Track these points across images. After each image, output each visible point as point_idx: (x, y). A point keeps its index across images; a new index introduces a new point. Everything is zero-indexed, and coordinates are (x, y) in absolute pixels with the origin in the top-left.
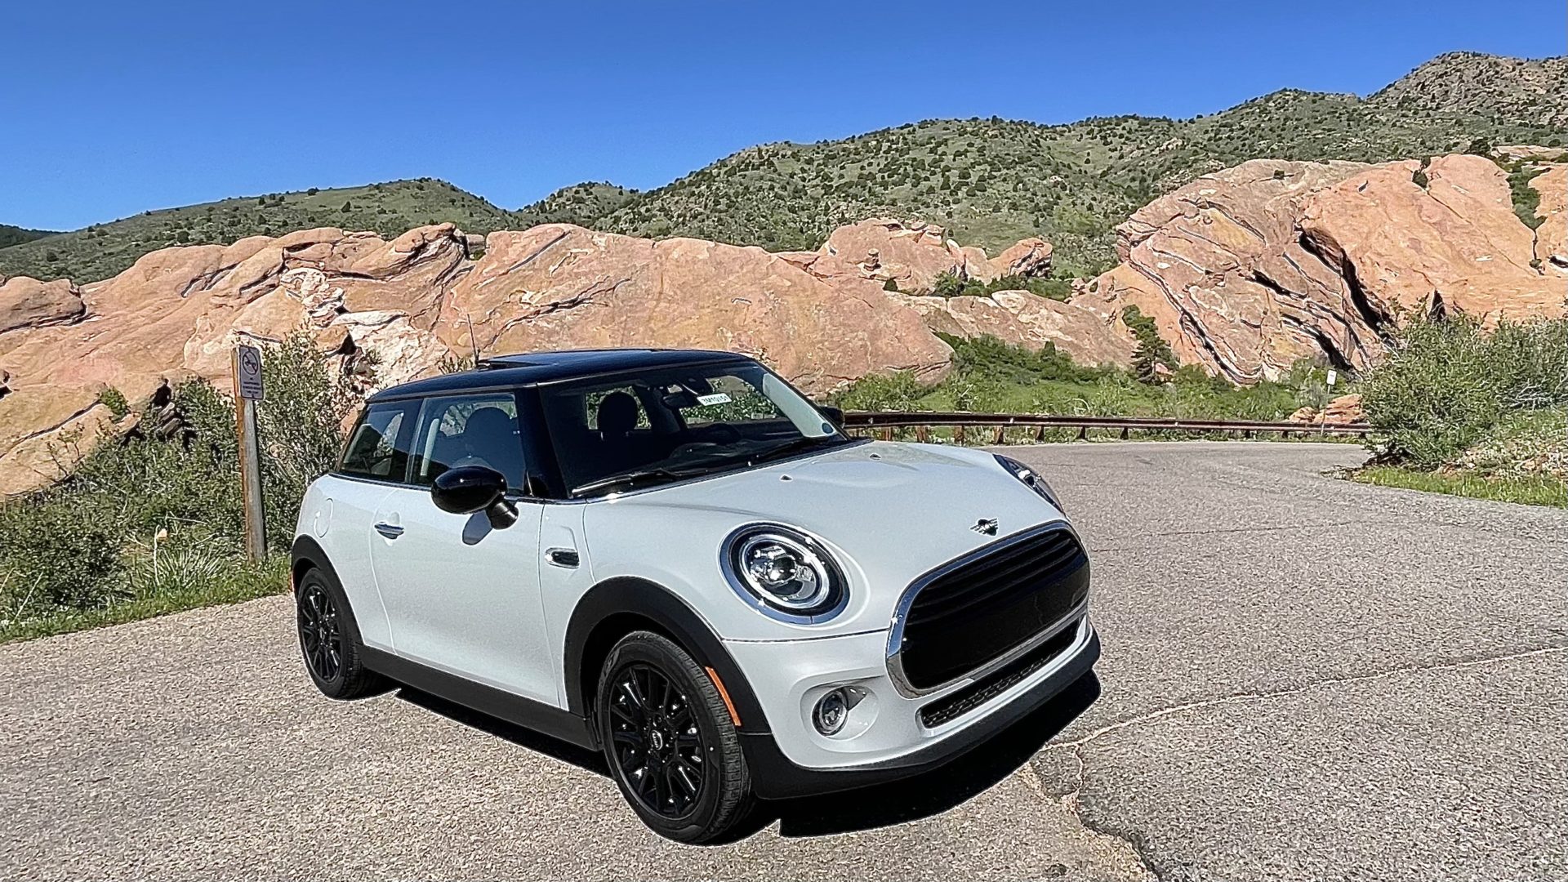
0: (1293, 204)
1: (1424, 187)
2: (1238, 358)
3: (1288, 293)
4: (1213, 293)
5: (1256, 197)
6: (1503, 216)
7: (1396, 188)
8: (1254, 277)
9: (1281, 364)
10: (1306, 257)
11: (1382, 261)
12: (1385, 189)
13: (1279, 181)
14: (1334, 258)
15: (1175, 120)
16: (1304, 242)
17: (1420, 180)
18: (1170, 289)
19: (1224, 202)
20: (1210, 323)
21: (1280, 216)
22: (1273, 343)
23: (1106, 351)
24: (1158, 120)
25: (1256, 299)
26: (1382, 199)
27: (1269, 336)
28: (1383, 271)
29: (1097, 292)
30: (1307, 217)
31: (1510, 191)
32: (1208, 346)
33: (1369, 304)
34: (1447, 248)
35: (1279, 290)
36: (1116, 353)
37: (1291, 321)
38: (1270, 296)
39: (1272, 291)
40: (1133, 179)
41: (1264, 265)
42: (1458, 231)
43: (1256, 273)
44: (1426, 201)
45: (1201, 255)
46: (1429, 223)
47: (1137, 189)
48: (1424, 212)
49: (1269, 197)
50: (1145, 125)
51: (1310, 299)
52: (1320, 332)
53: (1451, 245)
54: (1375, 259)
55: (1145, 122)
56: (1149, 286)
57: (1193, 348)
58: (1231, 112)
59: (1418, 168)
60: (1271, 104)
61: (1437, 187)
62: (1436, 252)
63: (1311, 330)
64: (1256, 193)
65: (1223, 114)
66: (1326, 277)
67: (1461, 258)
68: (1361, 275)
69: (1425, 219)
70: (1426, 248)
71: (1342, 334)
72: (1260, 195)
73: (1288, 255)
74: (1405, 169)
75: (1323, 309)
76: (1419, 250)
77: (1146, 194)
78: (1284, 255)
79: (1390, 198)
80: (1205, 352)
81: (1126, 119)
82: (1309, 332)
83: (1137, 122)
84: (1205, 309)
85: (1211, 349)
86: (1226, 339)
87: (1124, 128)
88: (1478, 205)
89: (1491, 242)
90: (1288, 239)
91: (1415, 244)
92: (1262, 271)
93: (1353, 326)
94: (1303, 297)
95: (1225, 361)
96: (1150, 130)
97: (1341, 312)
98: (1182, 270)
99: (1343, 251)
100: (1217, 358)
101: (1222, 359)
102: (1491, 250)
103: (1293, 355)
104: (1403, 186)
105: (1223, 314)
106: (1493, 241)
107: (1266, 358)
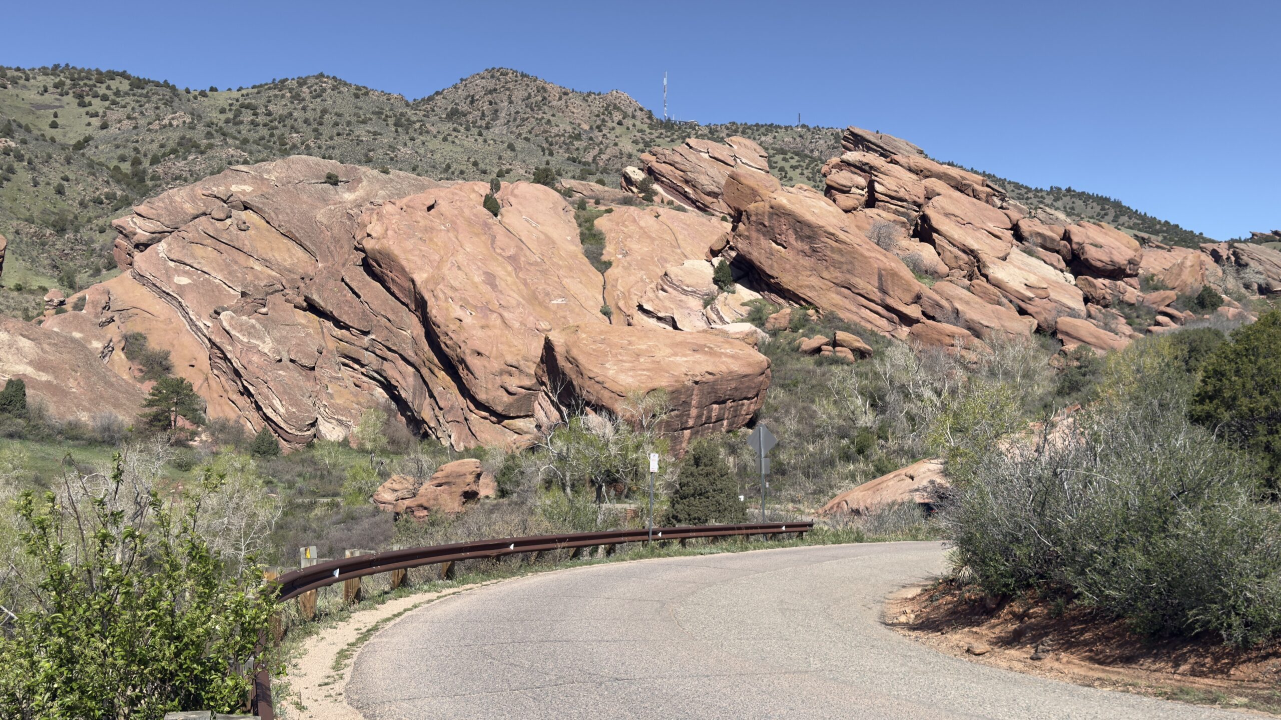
0: (350, 217)
1: (496, 215)
2: (287, 409)
3: (347, 327)
4: (253, 321)
5: (306, 203)
6: (574, 257)
7: (467, 212)
8: (305, 304)
9: (341, 418)
10: (368, 284)
11: (456, 295)
12: (456, 212)
13: (331, 187)
14: (402, 288)
15: (181, 88)
16: (366, 265)
17: (492, 206)
18: (191, 313)
19: (263, 203)
20: (250, 362)
21: (336, 231)
22: (330, 391)
23: (102, 397)
24: (157, 84)
25: (308, 334)
26: (453, 223)
27: (326, 381)
28: (458, 308)
29: (84, 311)
30: (369, 235)
31: (578, 231)
32: (246, 392)
33: (443, 346)
34: (522, 287)
35: (338, 324)
36: (117, 399)
37: (351, 363)
38: (325, 330)
39: (329, 324)
40: (123, 159)
41: (318, 290)
42: (532, 268)
43: (307, 299)
44: (498, 230)
45: (235, 271)
46: (503, 257)
47: (129, 172)
48: (498, 243)
49: (320, 205)
50: (138, 88)
51: (373, 337)
52: (385, 378)
53: (526, 284)
54: (450, 293)
55: (138, 84)
56: (159, 307)
57: (224, 395)
58: (256, 90)
59: (488, 191)
60: (305, 89)
61: (509, 216)
62: (512, 290)
63: (376, 375)
64: (305, 197)
65: (244, 92)
66: (392, 310)
67: (536, 298)
68: (434, 311)
69: (499, 251)
70: (501, 285)
71: (411, 380)
72: (309, 201)
73: (347, 280)
74: (474, 191)
75: (390, 350)
76: (494, 286)
77: (142, 180)
78: (343, 280)
79: (460, 222)
80: (243, 401)
81: (112, 75)
82: (374, 379)
83: (127, 82)
84: (240, 342)
85: (250, 395)
86: (271, 384)
87: (108, 88)
88: (550, 242)
89: (564, 282)
90: (347, 260)
91: (491, 279)
92: (315, 297)
93: (425, 371)
94: (366, 333)
95: (269, 412)
96: (146, 96)
97: (410, 354)
98: (207, 289)
99: (413, 281)
100: (259, 408)
101: (264, 409)
102: (565, 293)
103: (355, 406)
104: (475, 211)
105: (266, 351)
106: (566, 281)
107: (322, 409)
